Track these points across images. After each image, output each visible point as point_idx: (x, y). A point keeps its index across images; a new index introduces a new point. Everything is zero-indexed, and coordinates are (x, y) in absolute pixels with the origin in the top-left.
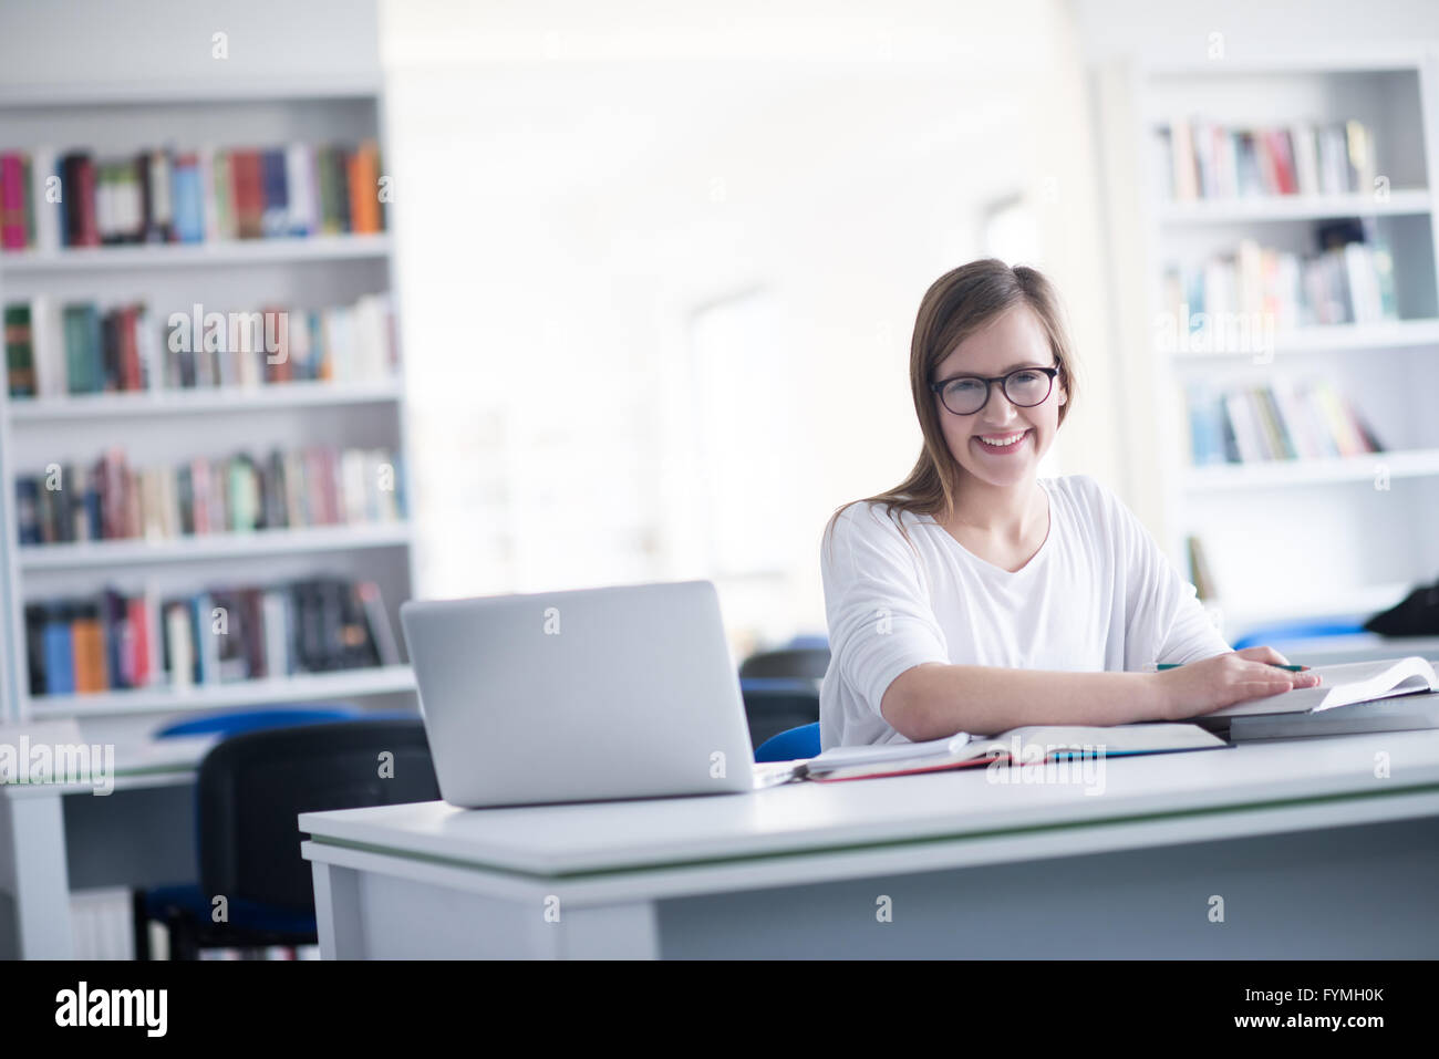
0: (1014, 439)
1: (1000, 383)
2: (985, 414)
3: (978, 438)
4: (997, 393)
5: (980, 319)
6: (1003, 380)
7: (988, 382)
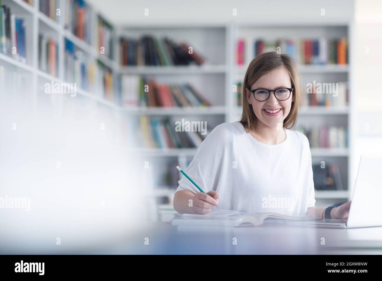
0: (276, 111)
1: (274, 92)
2: (268, 102)
3: (264, 110)
4: (272, 95)
5: (269, 70)
6: (274, 91)
7: (270, 91)
